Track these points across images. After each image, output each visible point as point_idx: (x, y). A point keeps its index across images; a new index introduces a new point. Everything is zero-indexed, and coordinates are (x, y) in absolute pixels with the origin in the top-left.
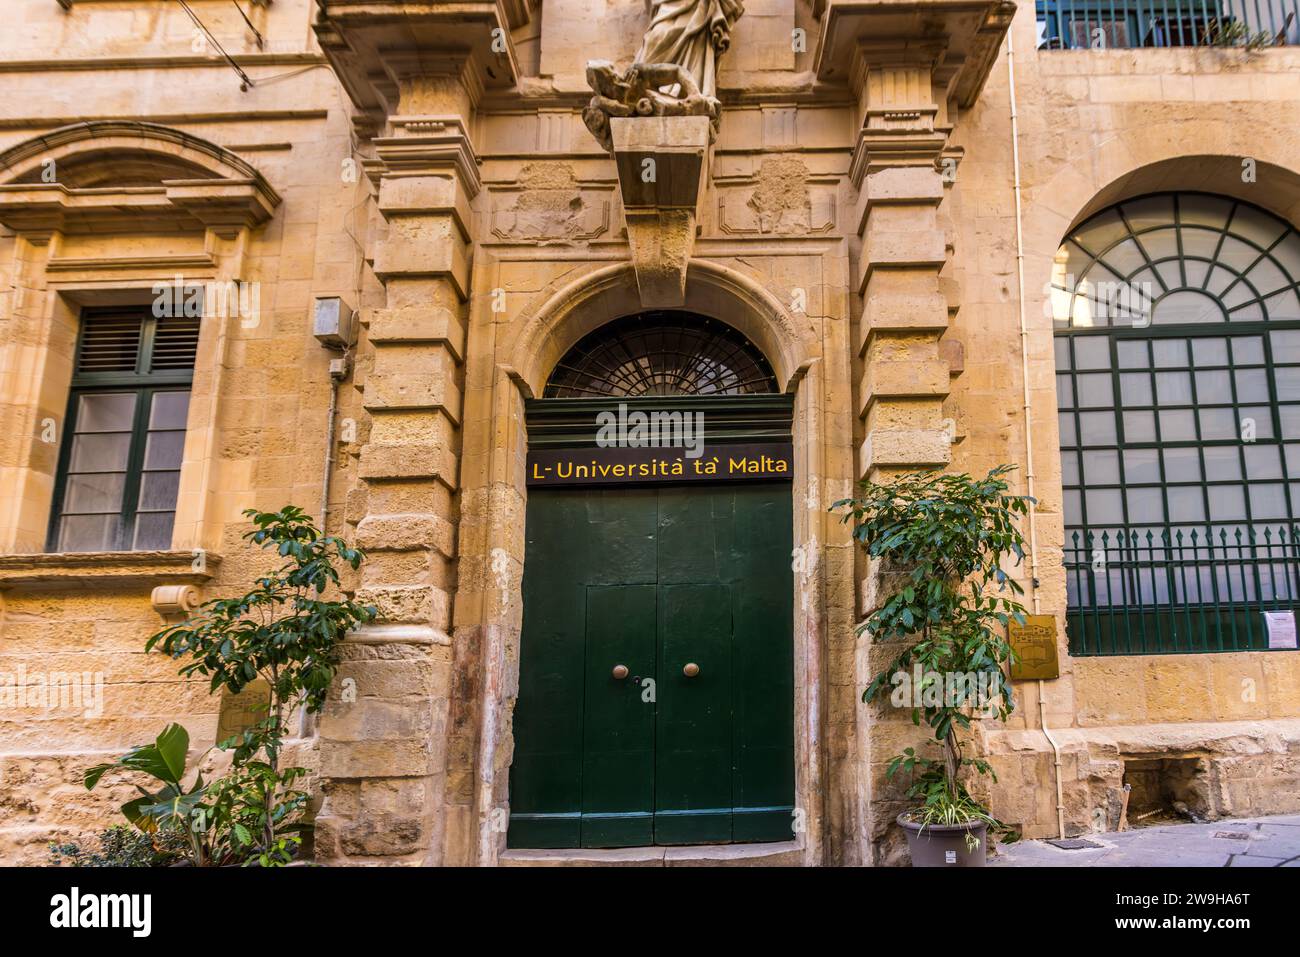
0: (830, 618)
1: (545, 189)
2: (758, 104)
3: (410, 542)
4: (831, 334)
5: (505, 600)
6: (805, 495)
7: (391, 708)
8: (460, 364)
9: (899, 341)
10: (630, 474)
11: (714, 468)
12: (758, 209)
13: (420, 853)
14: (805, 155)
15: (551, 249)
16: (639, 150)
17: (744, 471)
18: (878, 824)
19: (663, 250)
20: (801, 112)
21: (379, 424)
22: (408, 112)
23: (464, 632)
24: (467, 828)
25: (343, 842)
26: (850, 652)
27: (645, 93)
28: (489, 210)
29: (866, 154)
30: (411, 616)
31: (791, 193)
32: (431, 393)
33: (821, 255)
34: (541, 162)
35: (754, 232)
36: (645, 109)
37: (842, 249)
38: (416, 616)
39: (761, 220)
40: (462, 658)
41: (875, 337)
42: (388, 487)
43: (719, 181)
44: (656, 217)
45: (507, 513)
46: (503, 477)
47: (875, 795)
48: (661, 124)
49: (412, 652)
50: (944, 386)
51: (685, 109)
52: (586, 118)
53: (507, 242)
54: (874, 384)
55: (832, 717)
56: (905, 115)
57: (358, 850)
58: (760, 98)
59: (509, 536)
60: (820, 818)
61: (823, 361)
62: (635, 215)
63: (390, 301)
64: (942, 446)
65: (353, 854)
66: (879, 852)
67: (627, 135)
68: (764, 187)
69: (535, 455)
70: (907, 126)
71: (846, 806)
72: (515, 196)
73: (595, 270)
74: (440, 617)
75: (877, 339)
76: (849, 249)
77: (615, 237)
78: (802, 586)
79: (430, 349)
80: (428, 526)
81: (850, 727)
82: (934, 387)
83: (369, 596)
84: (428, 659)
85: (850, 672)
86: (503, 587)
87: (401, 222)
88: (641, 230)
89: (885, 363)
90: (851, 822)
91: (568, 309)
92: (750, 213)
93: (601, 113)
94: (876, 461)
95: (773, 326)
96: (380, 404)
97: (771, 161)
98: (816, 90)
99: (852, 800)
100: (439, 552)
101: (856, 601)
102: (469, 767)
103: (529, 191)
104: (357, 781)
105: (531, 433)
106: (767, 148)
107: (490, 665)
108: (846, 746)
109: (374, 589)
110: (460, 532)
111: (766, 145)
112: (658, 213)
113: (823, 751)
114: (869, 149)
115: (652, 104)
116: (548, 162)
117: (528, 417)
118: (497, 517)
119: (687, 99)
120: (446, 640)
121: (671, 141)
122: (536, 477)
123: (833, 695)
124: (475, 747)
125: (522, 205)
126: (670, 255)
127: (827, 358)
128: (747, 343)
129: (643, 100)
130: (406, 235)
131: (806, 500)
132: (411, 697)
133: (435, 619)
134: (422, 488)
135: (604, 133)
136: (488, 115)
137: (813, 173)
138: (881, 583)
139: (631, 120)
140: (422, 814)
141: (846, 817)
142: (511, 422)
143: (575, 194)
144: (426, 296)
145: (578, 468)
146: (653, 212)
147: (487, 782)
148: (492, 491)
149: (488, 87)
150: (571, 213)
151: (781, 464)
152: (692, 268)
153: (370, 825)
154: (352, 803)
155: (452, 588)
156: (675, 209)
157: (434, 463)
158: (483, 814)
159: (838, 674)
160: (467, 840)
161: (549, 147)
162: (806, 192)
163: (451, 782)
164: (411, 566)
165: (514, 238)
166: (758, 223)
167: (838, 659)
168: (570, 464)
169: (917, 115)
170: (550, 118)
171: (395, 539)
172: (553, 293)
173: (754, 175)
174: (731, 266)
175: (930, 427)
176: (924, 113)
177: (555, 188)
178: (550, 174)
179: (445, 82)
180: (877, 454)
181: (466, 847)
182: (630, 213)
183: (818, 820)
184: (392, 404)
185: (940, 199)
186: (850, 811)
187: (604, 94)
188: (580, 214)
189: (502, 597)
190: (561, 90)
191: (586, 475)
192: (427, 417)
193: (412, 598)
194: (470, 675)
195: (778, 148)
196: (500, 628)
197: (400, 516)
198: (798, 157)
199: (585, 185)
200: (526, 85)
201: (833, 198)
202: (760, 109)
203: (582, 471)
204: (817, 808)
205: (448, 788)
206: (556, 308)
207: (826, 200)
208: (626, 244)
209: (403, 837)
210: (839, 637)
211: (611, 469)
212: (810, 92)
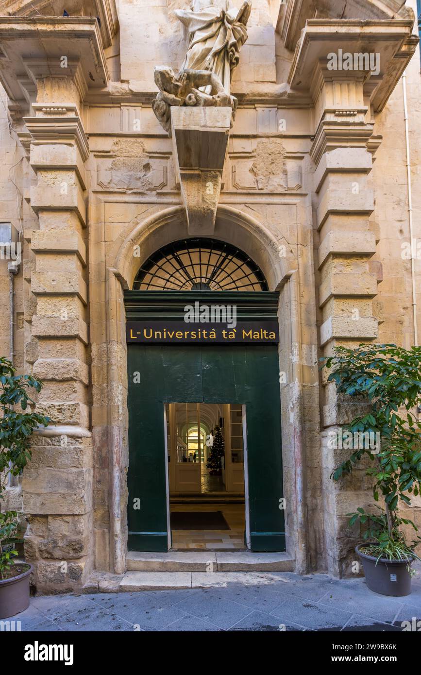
0: (307, 427)
1: (128, 157)
2: (254, 105)
3: (65, 376)
4: (302, 255)
5: (121, 411)
6: (291, 354)
7: (62, 475)
8: (85, 267)
9: (346, 261)
10: (186, 337)
11: (234, 335)
12: (255, 174)
13: (84, 558)
14: (283, 140)
15: (134, 196)
16: (190, 129)
17: (251, 338)
18: (341, 551)
19: (203, 198)
20: (280, 111)
21: (41, 302)
22: (43, 101)
23: (97, 429)
24: (107, 542)
25: (41, 551)
26: (318, 448)
27: (191, 90)
28: (95, 169)
29: (324, 138)
30: (69, 420)
31: (275, 164)
32: (71, 284)
33: (295, 204)
34: (125, 139)
35: (254, 189)
36: (191, 101)
37: (308, 200)
38: (72, 420)
39: (257, 181)
40: (98, 444)
41: (331, 257)
42: (50, 342)
43: (232, 155)
44: (199, 176)
45: (119, 360)
46: (116, 337)
47: (339, 534)
48: (202, 111)
49: (71, 442)
50: (374, 290)
51: (216, 101)
52: (155, 107)
53: (107, 190)
54: (332, 287)
55: (309, 485)
56: (348, 113)
57: (49, 556)
58: (255, 100)
59: (121, 373)
60: (304, 543)
61: (298, 272)
62: (186, 174)
63: (42, 226)
64: (373, 327)
65: (47, 558)
66: (342, 567)
67: (182, 118)
68: (258, 160)
69: (131, 324)
70: (350, 120)
71: (318, 536)
72: (110, 160)
73: (161, 210)
74: (84, 420)
75: (333, 259)
76: (312, 201)
77: (171, 189)
78: (290, 409)
79: (68, 256)
80: (75, 366)
81: (319, 491)
82: (368, 290)
83: (44, 407)
84: (80, 446)
85: (318, 460)
86: (120, 403)
87: (44, 174)
88: (189, 184)
89: (338, 274)
90: (321, 546)
91: (147, 234)
92: (250, 176)
93: (164, 103)
94: (334, 335)
95: (269, 249)
96: (40, 290)
97: (263, 143)
98: (290, 96)
99: (321, 533)
100: (81, 382)
101: (320, 418)
102: (106, 508)
103: (118, 158)
104: (46, 516)
105: (127, 310)
106: (260, 134)
107: (115, 450)
108: (317, 502)
109: (45, 403)
110: (92, 370)
111: (260, 131)
112: (201, 173)
113: (305, 505)
114: (326, 135)
115: (196, 98)
116: (129, 139)
117: (125, 301)
118: (113, 361)
119: (217, 95)
120: (89, 434)
121: (209, 124)
122: (132, 337)
123: (309, 473)
124: (109, 496)
125: (114, 167)
126: (208, 201)
127: (301, 270)
128: (249, 260)
129: (190, 94)
130: (48, 183)
131: (291, 357)
132: (73, 469)
133: (82, 422)
134: (70, 343)
135: (165, 117)
136: (91, 107)
137: (288, 151)
138: (339, 409)
139: (184, 108)
140: (84, 536)
141: (318, 542)
142: (118, 304)
143: (146, 161)
144: (64, 222)
145: (156, 333)
146: (197, 172)
147: (118, 517)
148: (109, 346)
149: (90, 87)
150: (144, 173)
151: (272, 334)
152: (219, 210)
153: (55, 542)
154: (44, 528)
155: (90, 403)
156: (210, 171)
157: (76, 328)
158: (116, 536)
159: (311, 461)
160: (108, 549)
161: (129, 130)
162: (284, 164)
163: (97, 516)
164: (67, 390)
165: (112, 188)
166: (256, 184)
167: (311, 451)
168: (151, 330)
169: (355, 113)
170: (128, 110)
171: (56, 373)
172: (137, 224)
173: (253, 152)
174: (242, 210)
175: (365, 315)
176: (360, 112)
177: (133, 156)
178: (130, 147)
179: (65, 82)
180: (335, 331)
181: (108, 553)
182: (183, 172)
183: (303, 545)
184: (48, 290)
185: (370, 169)
186: (319, 539)
187: (165, 90)
188: (150, 174)
189: (119, 409)
190: (135, 91)
191: (160, 337)
192: (69, 299)
193: (69, 409)
194: (104, 455)
195: (267, 134)
196: (119, 428)
197: (57, 359)
198: (279, 140)
199: (152, 155)
200: (112, 86)
201: (300, 168)
202: (255, 108)
203: (158, 335)
204: (302, 538)
205: (95, 519)
206: (140, 233)
207: (296, 169)
208: (178, 194)
209: (74, 549)
210: (312, 439)
211: (175, 334)
212: (285, 97)
